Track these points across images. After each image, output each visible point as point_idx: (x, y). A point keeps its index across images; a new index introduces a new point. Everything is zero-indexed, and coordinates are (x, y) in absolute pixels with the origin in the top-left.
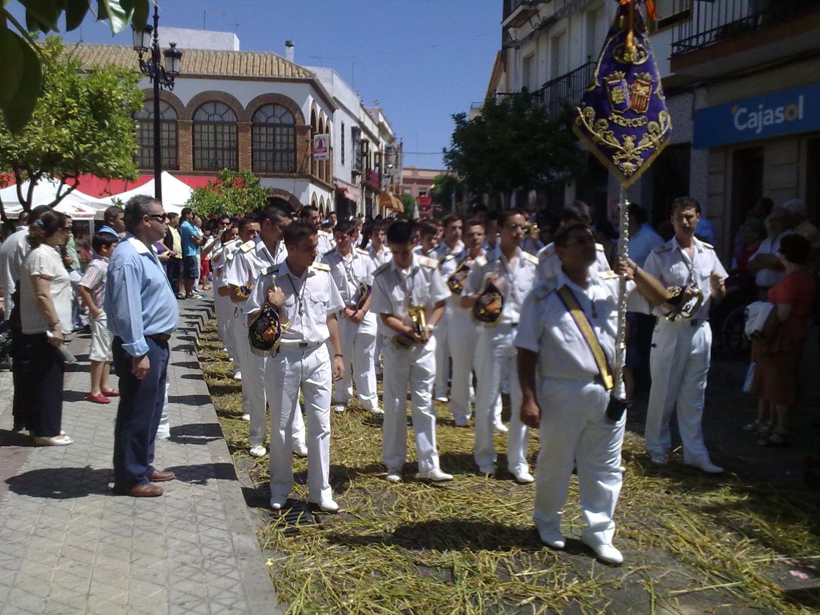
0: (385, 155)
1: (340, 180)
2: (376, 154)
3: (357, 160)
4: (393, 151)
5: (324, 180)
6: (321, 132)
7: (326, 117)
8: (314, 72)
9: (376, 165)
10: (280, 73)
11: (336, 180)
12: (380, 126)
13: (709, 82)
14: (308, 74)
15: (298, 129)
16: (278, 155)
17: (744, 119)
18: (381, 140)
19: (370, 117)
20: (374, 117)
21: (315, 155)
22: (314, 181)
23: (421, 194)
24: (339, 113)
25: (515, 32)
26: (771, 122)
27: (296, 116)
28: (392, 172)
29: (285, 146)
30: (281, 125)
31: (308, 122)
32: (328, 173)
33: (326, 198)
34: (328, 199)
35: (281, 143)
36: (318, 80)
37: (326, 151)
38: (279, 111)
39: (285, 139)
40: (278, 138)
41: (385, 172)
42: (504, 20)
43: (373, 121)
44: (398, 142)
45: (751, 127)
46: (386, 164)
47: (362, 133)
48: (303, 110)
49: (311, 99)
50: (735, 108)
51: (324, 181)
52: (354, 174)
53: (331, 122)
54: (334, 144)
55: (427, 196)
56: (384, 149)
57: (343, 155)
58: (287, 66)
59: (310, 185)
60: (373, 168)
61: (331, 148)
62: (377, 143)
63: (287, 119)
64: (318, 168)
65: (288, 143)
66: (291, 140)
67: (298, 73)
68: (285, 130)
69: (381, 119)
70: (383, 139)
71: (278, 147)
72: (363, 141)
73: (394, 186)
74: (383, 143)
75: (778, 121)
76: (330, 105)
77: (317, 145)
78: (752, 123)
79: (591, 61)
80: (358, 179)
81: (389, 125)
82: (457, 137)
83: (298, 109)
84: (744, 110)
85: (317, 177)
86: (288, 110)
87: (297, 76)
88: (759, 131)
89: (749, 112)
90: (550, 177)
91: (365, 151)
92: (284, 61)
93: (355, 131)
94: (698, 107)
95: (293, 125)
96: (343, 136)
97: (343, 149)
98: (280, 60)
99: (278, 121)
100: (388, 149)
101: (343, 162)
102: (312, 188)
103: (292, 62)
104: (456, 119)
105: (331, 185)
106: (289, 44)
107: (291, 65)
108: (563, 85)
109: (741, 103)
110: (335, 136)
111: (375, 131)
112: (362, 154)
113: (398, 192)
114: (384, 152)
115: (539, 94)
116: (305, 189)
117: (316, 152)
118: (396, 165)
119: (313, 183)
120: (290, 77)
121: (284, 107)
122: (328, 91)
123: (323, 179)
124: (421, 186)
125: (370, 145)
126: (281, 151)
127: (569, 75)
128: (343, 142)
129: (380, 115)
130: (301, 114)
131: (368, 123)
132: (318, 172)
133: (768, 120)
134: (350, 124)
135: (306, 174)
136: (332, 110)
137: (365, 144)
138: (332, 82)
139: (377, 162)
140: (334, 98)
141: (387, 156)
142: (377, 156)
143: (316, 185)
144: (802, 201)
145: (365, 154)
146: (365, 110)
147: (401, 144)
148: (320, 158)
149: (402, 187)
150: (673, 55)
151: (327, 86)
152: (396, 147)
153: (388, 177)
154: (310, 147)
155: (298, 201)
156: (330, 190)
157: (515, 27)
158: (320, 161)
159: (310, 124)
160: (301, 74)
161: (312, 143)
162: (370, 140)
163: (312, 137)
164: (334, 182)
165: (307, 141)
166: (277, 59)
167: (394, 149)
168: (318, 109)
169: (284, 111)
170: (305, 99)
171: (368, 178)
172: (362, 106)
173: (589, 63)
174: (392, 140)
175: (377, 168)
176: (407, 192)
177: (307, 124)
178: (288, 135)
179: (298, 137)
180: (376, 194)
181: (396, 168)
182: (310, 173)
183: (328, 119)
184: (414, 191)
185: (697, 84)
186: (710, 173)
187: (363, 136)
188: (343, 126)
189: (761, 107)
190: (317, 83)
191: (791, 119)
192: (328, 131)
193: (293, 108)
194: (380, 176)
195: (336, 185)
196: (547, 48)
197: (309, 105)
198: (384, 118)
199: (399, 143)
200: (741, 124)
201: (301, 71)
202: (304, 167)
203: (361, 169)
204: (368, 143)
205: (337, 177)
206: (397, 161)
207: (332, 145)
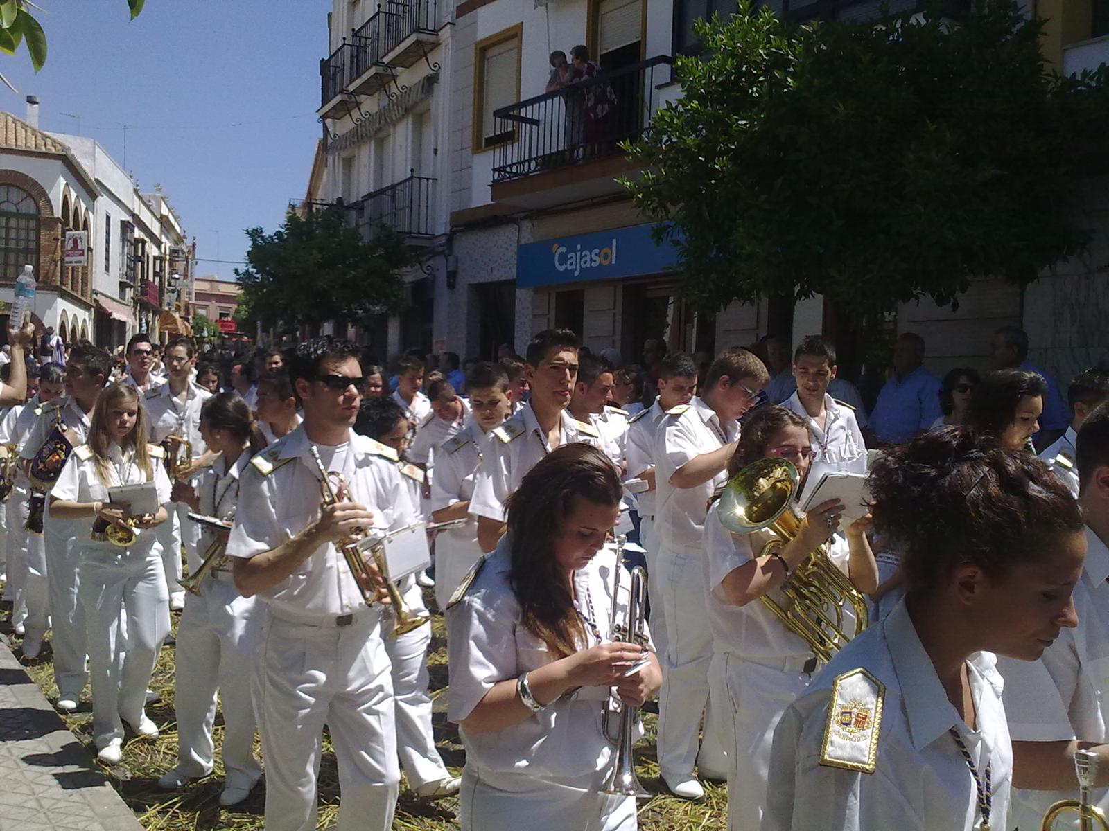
0: (169, 260)
1: (103, 294)
2: (155, 258)
3: (128, 266)
4: (182, 255)
5: (79, 292)
6: (76, 227)
7: (83, 207)
8: (67, 145)
9: (156, 274)
10: (19, 143)
11: (96, 294)
12: (163, 221)
13: (536, 214)
14: (59, 147)
15: (43, 222)
16: (12, 256)
17: (563, 258)
18: (164, 239)
19: (148, 207)
20: (154, 207)
21: (67, 259)
22: (65, 295)
23: (222, 315)
24: (103, 202)
25: (334, 124)
26: (588, 265)
27: (41, 204)
28: (179, 285)
29: (22, 245)
30: (18, 215)
31: (58, 213)
32: (85, 283)
33: (82, 319)
34: (84, 320)
35: (17, 239)
36: (73, 155)
37: (83, 255)
38: (16, 195)
39: (23, 234)
40: (13, 234)
41: (169, 285)
42: (323, 106)
43: (152, 213)
44: (189, 242)
45: (570, 268)
46: (171, 274)
47: (136, 229)
48: (50, 196)
49: (62, 182)
50: (556, 246)
51: (79, 295)
52: (123, 286)
53: (91, 213)
54: (95, 244)
55: (230, 319)
56: (168, 252)
57: (107, 259)
58: (29, 134)
59: (59, 300)
60: (151, 278)
61: (90, 249)
62: (158, 243)
63: (28, 207)
64: (70, 276)
65: (28, 240)
66: (32, 236)
67: (45, 145)
68: (23, 223)
69: (165, 211)
70: (167, 238)
71: (12, 245)
72: (137, 241)
73: (182, 305)
74: (167, 244)
75: (594, 265)
76: (90, 190)
77: (70, 245)
78: (571, 264)
79: (415, 175)
80: (129, 293)
81: (175, 219)
82: (253, 257)
83: (43, 194)
84: (563, 249)
85: (69, 289)
86: (29, 195)
87: (43, 150)
88: (576, 274)
89: (568, 252)
90: (366, 311)
91: (140, 254)
92: (24, 126)
93: (125, 226)
94: (522, 242)
95: (36, 217)
96: (108, 233)
97: (107, 250)
98: (19, 125)
99: (13, 209)
100: (173, 252)
101: (107, 269)
102: (61, 304)
103: (36, 127)
104: (251, 235)
105: (88, 301)
106: (31, 100)
107: (34, 132)
108: (386, 198)
109: (561, 241)
110: (96, 232)
111: (155, 228)
112: (136, 258)
113: (187, 311)
114: (168, 257)
115: (359, 207)
116: (50, 305)
117: (68, 256)
118: (185, 276)
119: (62, 297)
120: (33, 149)
121: (24, 191)
122: (88, 170)
123: (77, 291)
124: (223, 305)
125: (147, 246)
126: (17, 251)
127: (393, 187)
128: (108, 242)
129: (163, 204)
130: (49, 201)
131: (146, 217)
132: (70, 282)
133: (585, 262)
134: (119, 216)
135: (53, 284)
136: (93, 196)
137: (140, 245)
138: (94, 158)
139: (158, 270)
140: (97, 180)
141: (172, 262)
142: (158, 262)
143: (66, 300)
144: (618, 351)
145: (139, 259)
146: (140, 198)
147: (194, 245)
148: (74, 264)
149: (194, 305)
150: (494, 181)
151: (85, 164)
152: (186, 250)
153: (173, 291)
154: (59, 248)
155: (41, 321)
156: (87, 307)
157: (334, 118)
158: (73, 268)
159: (60, 216)
160: (49, 147)
161: (63, 242)
162: (147, 239)
163: (63, 235)
164: (94, 296)
165: (57, 239)
166: (14, 121)
167: (183, 252)
168: (73, 195)
169: (22, 195)
170: (54, 181)
171: (144, 293)
172: (136, 191)
173: (412, 177)
174: (180, 239)
175: (157, 279)
176: (202, 312)
177: (56, 216)
178: (28, 229)
179: (43, 232)
180: (154, 314)
181: (184, 279)
182: (58, 284)
183: (87, 209)
184: (212, 311)
185: (522, 215)
186: (534, 316)
187: (138, 233)
188: (108, 218)
189: (579, 247)
190: (72, 159)
191: (606, 263)
192: (86, 227)
193: (36, 192)
194: (161, 289)
195: (96, 301)
196: (370, 152)
197: (59, 189)
198: (169, 210)
199: (190, 244)
200: (561, 264)
201: (49, 142)
202: (50, 275)
203: (134, 279)
204: (144, 242)
205: (98, 289)
206: (186, 270)
207: (92, 246)
